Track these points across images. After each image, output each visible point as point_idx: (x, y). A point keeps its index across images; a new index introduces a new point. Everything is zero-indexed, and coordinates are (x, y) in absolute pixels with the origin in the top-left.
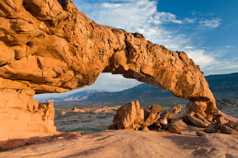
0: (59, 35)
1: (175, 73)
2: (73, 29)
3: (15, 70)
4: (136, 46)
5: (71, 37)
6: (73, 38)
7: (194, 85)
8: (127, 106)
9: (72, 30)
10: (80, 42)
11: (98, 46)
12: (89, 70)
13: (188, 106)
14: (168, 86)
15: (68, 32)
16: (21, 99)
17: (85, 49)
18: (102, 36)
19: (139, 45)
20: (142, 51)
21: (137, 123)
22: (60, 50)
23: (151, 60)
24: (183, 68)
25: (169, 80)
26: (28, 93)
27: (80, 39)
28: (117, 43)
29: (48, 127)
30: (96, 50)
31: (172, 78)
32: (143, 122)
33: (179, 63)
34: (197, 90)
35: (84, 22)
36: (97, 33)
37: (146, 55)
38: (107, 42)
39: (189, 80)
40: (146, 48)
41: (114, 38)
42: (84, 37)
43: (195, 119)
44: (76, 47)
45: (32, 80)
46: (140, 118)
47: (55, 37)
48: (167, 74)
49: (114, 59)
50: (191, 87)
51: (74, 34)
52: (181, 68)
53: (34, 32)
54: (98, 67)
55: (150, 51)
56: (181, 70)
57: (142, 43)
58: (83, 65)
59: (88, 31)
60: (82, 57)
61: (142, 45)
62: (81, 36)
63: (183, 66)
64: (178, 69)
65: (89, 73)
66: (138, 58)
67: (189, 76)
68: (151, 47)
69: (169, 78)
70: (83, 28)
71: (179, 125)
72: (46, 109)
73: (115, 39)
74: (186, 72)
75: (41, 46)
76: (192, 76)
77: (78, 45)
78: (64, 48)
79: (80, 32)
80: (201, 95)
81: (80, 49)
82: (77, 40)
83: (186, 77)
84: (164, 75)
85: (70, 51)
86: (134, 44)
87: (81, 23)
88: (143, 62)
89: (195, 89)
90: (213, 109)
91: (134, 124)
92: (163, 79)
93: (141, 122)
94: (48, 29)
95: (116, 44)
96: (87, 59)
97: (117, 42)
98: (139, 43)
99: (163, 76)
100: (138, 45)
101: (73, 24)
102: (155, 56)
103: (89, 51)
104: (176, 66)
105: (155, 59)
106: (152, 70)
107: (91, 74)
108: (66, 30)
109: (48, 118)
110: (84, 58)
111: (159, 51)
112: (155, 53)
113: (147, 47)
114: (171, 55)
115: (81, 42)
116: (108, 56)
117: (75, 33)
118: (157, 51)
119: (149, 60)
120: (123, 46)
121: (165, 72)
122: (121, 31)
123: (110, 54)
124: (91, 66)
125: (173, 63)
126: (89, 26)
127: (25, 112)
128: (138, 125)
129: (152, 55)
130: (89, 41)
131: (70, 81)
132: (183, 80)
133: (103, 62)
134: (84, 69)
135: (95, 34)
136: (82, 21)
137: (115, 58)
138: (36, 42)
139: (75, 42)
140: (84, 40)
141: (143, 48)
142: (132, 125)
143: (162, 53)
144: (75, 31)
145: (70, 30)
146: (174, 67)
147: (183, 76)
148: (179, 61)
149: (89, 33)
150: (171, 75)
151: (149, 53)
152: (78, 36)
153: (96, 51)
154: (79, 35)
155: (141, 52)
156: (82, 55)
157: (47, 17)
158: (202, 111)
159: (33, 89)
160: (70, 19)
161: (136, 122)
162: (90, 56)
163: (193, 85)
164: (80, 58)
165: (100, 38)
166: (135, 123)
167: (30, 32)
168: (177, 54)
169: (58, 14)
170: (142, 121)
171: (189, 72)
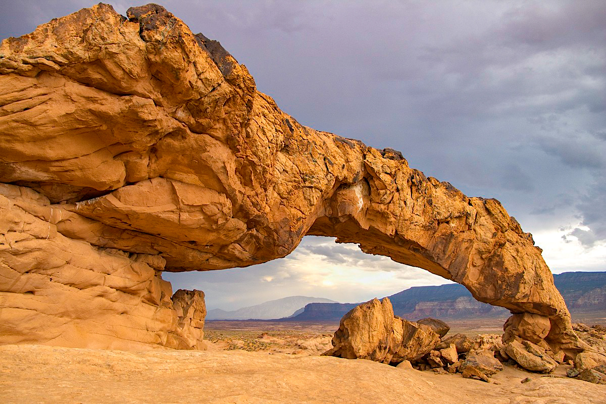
0: (215, 134)
1: (475, 245)
2: (246, 124)
3: (126, 206)
4: (386, 175)
5: (241, 140)
6: (246, 146)
7: (520, 276)
8: (365, 308)
9: (243, 125)
10: (260, 153)
11: (301, 168)
12: (279, 220)
13: (508, 325)
14: (460, 274)
15: (234, 129)
16: (137, 272)
17: (271, 172)
18: (310, 148)
19: (393, 173)
20: (399, 188)
21: (385, 348)
22: (217, 167)
23: (419, 209)
24: (494, 235)
25: (463, 259)
26: (151, 262)
27: (260, 148)
28: (343, 167)
29: (190, 341)
30: (295, 177)
31: (470, 256)
32: (400, 348)
33: (486, 223)
34: (527, 288)
35: (271, 115)
36: (298, 141)
37: (409, 197)
38: (321, 162)
39: (508, 263)
40: (408, 181)
41: (337, 156)
42: (271, 146)
43: (522, 352)
44: (253, 164)
45: (159, 235)
46: (394, 339)
47: (207, 138)
48: (458, 245)
49: (338, 202)
50: (513, 279)
51: (248, 136)
52: (490, 235)
53: (165, 124)
54: (300, 214)
55: (418, 190)
56: (489, 239)
57: (399, 169)
58: (267, 207)
59: (280, 133)
60: (266, 190)
61: (400, 175)
62: (262, 142)
63: (494, 231)
64: (483, 237)
65: (279, 227)
66: (390, 202)
67: (508, 253)
68: (420, 181)
69: (462, 255)
70: (269, 127)
71: (483, 362)
72: (189, 303)
73: (340, 158)
74: (501, 245)
75: (178, 156)
76: (515, 254)
77: (255, 160)
78: (224, 164)
79: (260, 134)
80: (536, 299)
81: (259, 169)
82: (254, 149)
83: (501, 257)
84: (451, 247)
85: (238, 174)
86: (381, 170)
87: (265, 117)
88: (402, 213)
89: (522, 286)
90: (566, 334)
91: (378, 350)
92: (449, 256)
93: (394, 347)
94: (192, 121)
95: (341, 169)
96: (276, 195)
97: (344, 165)
98: (394, 170)
99: (449, 250)
100: (390, 174)
101: (245, 113)
102: (430, 203)
103: (280, 178)
104: (477, 229)
105: (429, 208)
106: (422, 233)
107: (285, 229)
108: (230, 125)
109: (192, 322)
110: (268, 191)
111: (439, 193)
112: (430, 196)
113: (412, 181)
114: (466, 204)
115: (262, 155)
116: (321, 191)
117: (251, 134)
118: (434, 193)
119: (415, 209)
120: (357, 174)
121: (453, 241)
122: (354, 142)
123: (327, 188)
124: (284, 211)
125: (471, 221)
126: (282, 124)
127: (143, 302)
128: (389, 355)
129: (422, 198)
130: (281, 156)
131: (238, 242)
132: (495, 262)
133: (311, 205)
134: (269, 216)
135: (296, 143)
136: (266, 111)
137: (339, 199)
138: (169, 145)
139: (249, 152)
140: (268, 151)
141: (402, 182)
142: (374, 351)
143: (445, 198)
144: (249, 130)
145: (238, 125)
146: (475, 230)
147: (495, 253)
148: (484, 219)
149: (281, 138)
150: (467, 248)
151: (415, 195)
152: (256, 140)
153: (297, 179)
154: (258, 139)
155: (398, 190)
156: (264, 185)
157: (192, 94)
158: (538, 336)
159: (162, 255)
160: (239, 101)
161: (384, 346)
162: (282, 189)
163: (517, 274)
164: (260, 190)
165: (306, 153)
166: (380, 348)
167: (157, 123)
168: (480, 203)
169: (214, 89)
170: (398, 346)
171: (507, 244)
